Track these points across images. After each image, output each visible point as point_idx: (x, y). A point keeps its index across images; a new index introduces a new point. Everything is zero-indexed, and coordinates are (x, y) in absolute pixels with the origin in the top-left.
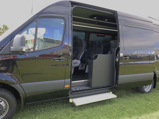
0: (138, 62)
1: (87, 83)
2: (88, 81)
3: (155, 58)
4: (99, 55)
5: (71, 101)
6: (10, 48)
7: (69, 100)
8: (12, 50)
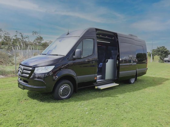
0: (128, 64)
1: (101, 78)
2: (102, 76)
3: (132, 62)
4: (109, 60)
5: (96, 87)
6: (73, 56)
7: (95, 87)
8: (74, 58)
